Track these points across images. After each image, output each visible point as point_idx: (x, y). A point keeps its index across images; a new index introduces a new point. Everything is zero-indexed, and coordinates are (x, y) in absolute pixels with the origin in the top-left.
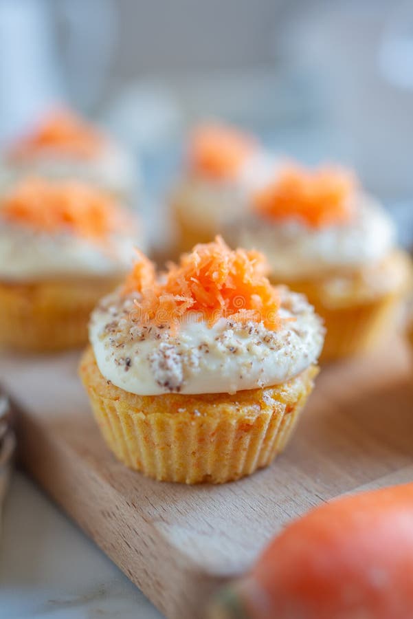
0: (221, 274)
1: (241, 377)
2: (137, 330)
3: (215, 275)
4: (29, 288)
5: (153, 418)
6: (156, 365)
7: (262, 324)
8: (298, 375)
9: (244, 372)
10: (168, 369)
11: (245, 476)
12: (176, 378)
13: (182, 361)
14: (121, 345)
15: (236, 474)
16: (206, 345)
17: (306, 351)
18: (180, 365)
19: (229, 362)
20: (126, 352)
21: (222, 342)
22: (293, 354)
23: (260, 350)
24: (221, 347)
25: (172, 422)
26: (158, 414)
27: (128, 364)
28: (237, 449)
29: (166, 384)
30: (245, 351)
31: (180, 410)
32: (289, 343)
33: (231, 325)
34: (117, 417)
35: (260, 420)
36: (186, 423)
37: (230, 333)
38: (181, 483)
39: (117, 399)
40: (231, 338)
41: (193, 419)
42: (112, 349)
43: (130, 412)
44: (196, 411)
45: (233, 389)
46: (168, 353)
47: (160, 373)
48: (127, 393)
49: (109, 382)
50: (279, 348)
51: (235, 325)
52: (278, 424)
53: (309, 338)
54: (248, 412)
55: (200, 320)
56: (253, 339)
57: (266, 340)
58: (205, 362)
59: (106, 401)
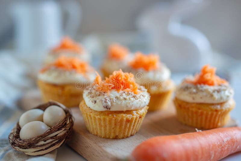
0: (121, 78)
1: (127, 106)
2: (98, 93)
3: (120, 78)
4: (62, 87)
5: (102, 117)
6: (103, 102)
7: (133, 92)
8: (143, 108)
9: (128, 105)
10: (107, 103)
11: (127, 137)
12: (109, 105)
13: (111, 101)
14: (93, 97)
15: (125, 136)
16: (117, 97)
17: (146, 101)
18: (110, 102)
19: (124, 102)
20: (95, 99)
21: (122, 96)
22: (142, 101)
23: (132, 99)
24: (122, 98)
25: (107, 118)
26: (104, 116)
27: (95, 102)
28: (125, 128)
29: (106, 107)
30: (128, 99)
31: (110, 115)
32: (140, 98)
33: (124, 92)
34: (91, 118)
35: (132, 119)
36: (111, 119)
37: (124, 94)
38: (109, 138)
39: (91, 112)
40: (124, 95)
41: (113, 117)
42: (91, 98)
43: (95, 116)
44: (114, 115)
45: (125, 109)
46: (107, 98)
47: (105, 104)
48: (94, 111)
49: (89, 108)
50: (138, 99)
51: (125, 92)
52: (137, 121)
53: (146, 97)
54: (129, 116)
55: (115, 91)
56: (130, 96)
57: (134, 97)
58: (117, 102)
59: (88, 113)
